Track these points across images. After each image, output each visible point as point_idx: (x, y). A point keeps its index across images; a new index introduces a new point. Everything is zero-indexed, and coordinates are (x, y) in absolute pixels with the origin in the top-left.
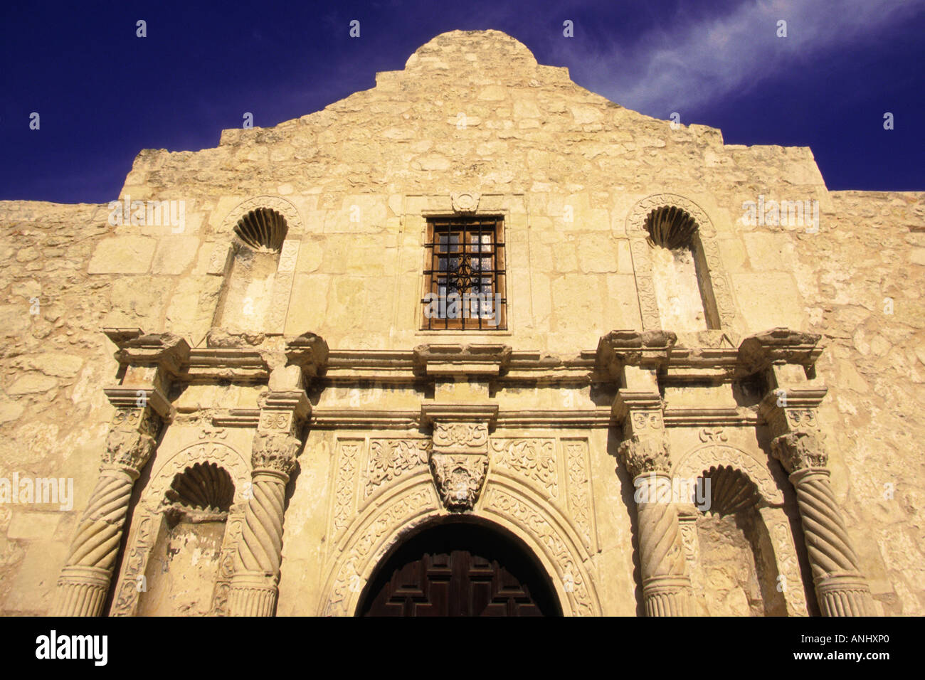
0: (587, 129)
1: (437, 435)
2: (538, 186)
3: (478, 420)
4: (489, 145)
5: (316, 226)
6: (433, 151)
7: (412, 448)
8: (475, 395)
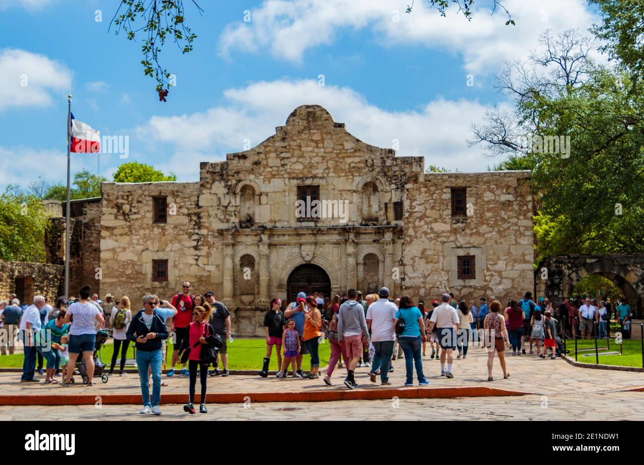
0: (349, 151)
1: (303, 247)
2: (331, 174)
3: (311, 244)
4: (316, 159)
5: (263, 190)
6: (297, 162)
7: (296, 250)
8: (312, 239)
